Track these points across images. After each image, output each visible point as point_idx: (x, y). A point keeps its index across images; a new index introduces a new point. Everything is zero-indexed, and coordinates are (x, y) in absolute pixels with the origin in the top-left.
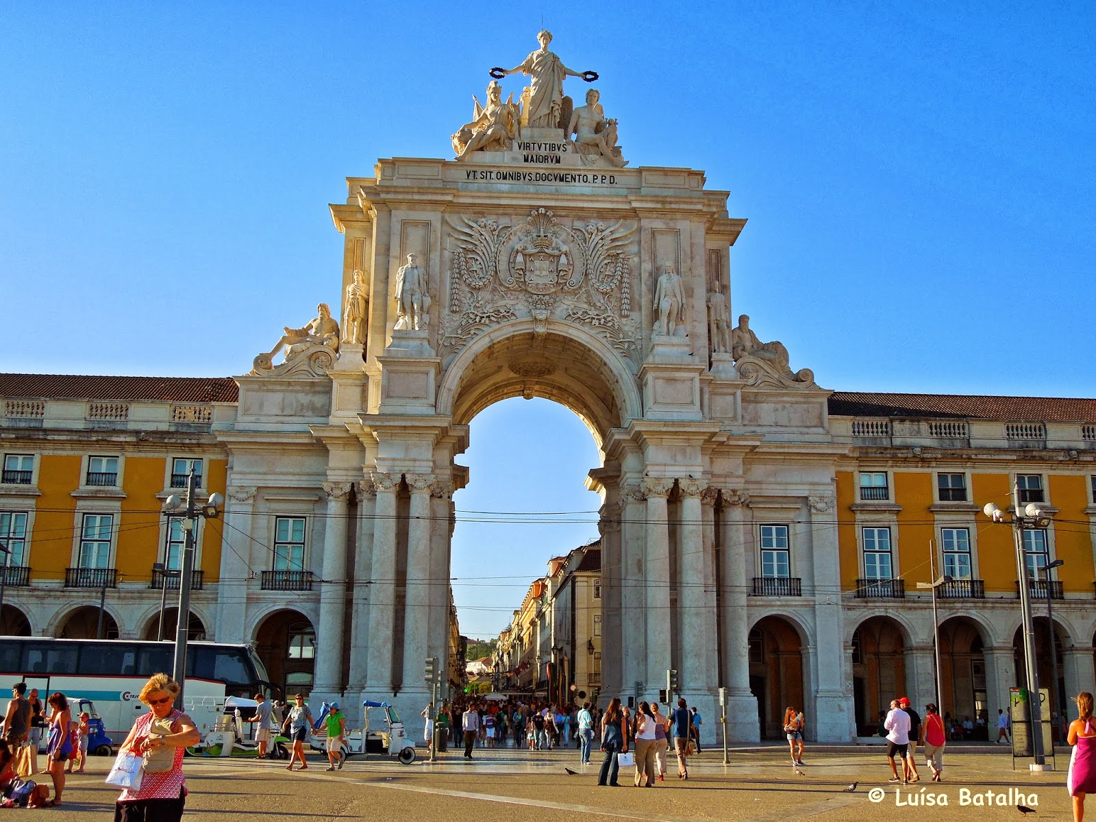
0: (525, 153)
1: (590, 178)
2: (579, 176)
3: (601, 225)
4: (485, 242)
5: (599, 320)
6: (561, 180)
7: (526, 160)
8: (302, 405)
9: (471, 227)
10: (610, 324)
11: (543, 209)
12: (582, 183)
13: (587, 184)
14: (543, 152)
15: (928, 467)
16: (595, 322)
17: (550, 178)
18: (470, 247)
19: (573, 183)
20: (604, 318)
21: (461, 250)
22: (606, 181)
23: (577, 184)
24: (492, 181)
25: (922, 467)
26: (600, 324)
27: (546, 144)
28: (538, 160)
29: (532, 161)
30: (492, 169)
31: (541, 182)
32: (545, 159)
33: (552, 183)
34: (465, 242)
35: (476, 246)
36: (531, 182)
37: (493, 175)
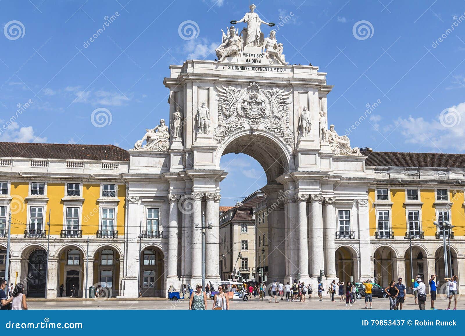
0: (247, 58)
1: (273, 69)
2: (268, 68)
3: (278, 90)
4: (231, 96)
5: (278, 129)
6: (261, 70)
7: (247, 61)
8: (156, 163)
9: (226, 90)
10: (281, 131)
11: (255, 83)
12: (269, 72)
13: (271, 72)
14: (254, 58)
15: (404, 187)
16: (276, 130)
17: (257, 69)
18: (226, 98)
20: (279, 128)
21: (222, 100)
22: (279, 70)
23: (267, 72)
24: (233, 70)
25: (401, 187)
26: (278, 131)
27: (254, 54)
28: (252, 61)
29: (249, 61)
30: (233, 65)
31: (253, 71)
32: (255, 61)
33: (258, 71)
34: (223, 96)
35: (228, 98)
36: (249, 71)
37: (234, 67)
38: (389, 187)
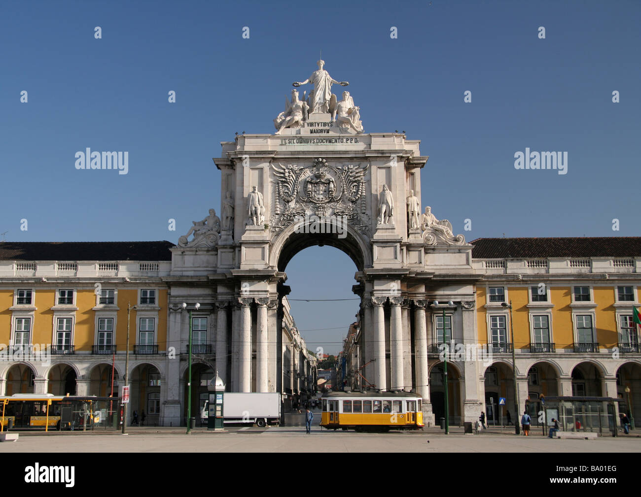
0: (311, 128)
1: (345, 140)
2: (339, 139)
4: (291, 177)
6: (330, 142)
7: (311, 132)
9: (284, 170)
10: (355, 217)
11: (320, 159)
12: (340, 144)
13: (342, 144)
14: (320, 128)
15: (526, 284)
17: (324, 141)
18: (284, 180)
19: (336, 144)
20: (352, 214)
21: (280, 182)
22: (353, 141)
23: (338, 144)
24: (294, 144)
25: (523, 284)
26: (350, 217)
27: (321, 123)
28: (317, 132)
29: (315, 132)
30: (294, 138)
31: (319, 144)
32: (321, 131)
33: (325, 143)
34: (282, 177)
35: (287, 179)
36: (314, 144)
37: (295, 141)
38: (506, 284)
